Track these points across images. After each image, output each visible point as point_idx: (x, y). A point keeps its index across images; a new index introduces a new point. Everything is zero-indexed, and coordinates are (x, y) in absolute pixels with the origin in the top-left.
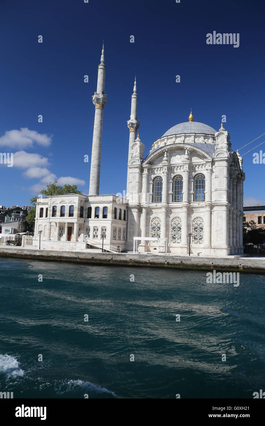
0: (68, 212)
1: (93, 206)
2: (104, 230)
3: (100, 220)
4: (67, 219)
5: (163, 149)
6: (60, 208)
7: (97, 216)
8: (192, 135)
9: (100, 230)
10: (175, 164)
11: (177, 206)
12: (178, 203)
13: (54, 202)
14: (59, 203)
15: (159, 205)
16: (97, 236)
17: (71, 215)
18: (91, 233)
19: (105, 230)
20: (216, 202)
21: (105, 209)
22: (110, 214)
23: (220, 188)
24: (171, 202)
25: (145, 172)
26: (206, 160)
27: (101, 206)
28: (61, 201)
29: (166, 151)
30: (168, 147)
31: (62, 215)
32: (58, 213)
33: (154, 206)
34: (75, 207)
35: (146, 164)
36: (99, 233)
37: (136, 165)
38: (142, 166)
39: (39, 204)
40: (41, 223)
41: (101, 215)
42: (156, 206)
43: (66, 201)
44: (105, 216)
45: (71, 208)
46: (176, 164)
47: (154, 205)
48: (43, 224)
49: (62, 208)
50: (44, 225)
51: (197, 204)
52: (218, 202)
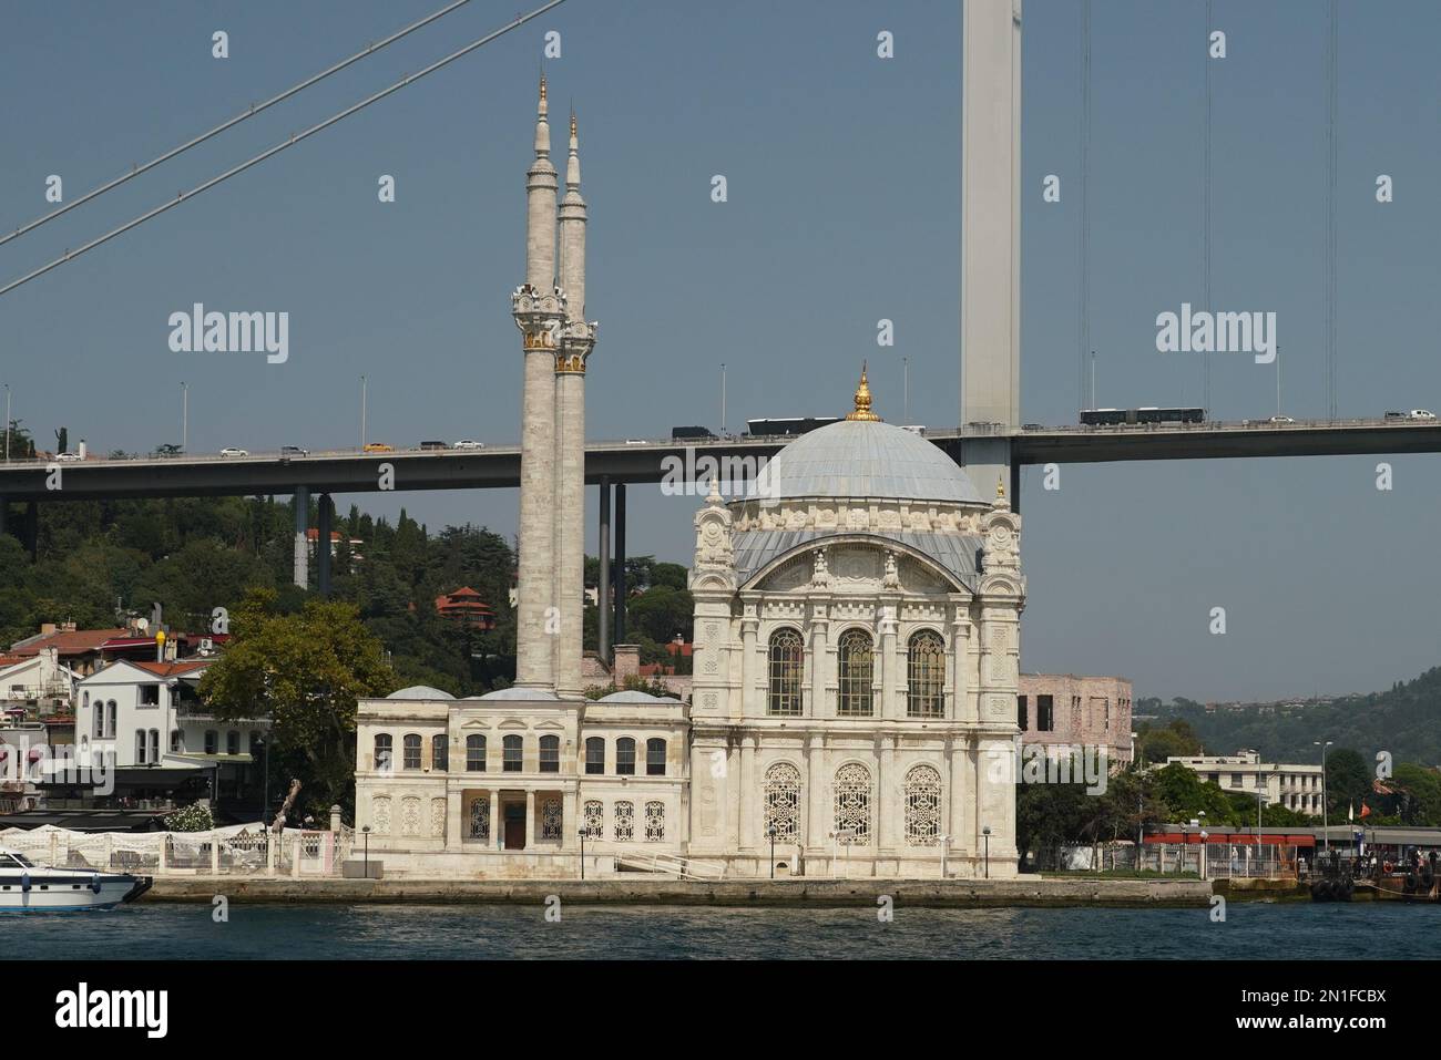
0: (537, 756)
1: (610, 738)
2: (655, 810)
3: (638, 782)
4: (531, 780)
5: (813, 546)
6: (500, 744)
7: (625, 767)
8: (904, 505)
9: (640, 811)
10: (847, 596)
11: (855, 729)
12: (857, 718)
13: (472, 723)
14: (495, 729)
15: (793, 723)
16: (629, 833)
17: (549, 765)
18: (609, 822)
19: (660, 812)
20: (986, 726)
21: (657, 746)
22: (677, 763)
23: (996, 684)
24: (834, 716)
25: (750, 613)
26: (953, 597)
27: (641, 737)
28: (503, 720)
29: (820, 551)
30: (832, 542)
31: (513, 765)
32: (494, 760)
33: (776, 728)
34: (562, 741)
35: (753, 588)
36: (640, 822)
37: (721, 592)
38: (737, 594)
39: (370, 718)
40: (384, 791)
41: (641, 765)
42: (783, 725)
43: (524, 721)
44: (656, 769)
45: (549, 743)
46: (852, 596)
47: (775, 723)
48: (392, 794)
49: (513, 743)
50: (398, 794)
51: (920, 725)
52: (992, 726)
